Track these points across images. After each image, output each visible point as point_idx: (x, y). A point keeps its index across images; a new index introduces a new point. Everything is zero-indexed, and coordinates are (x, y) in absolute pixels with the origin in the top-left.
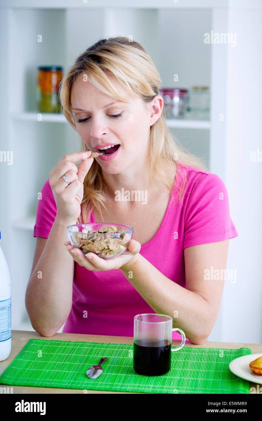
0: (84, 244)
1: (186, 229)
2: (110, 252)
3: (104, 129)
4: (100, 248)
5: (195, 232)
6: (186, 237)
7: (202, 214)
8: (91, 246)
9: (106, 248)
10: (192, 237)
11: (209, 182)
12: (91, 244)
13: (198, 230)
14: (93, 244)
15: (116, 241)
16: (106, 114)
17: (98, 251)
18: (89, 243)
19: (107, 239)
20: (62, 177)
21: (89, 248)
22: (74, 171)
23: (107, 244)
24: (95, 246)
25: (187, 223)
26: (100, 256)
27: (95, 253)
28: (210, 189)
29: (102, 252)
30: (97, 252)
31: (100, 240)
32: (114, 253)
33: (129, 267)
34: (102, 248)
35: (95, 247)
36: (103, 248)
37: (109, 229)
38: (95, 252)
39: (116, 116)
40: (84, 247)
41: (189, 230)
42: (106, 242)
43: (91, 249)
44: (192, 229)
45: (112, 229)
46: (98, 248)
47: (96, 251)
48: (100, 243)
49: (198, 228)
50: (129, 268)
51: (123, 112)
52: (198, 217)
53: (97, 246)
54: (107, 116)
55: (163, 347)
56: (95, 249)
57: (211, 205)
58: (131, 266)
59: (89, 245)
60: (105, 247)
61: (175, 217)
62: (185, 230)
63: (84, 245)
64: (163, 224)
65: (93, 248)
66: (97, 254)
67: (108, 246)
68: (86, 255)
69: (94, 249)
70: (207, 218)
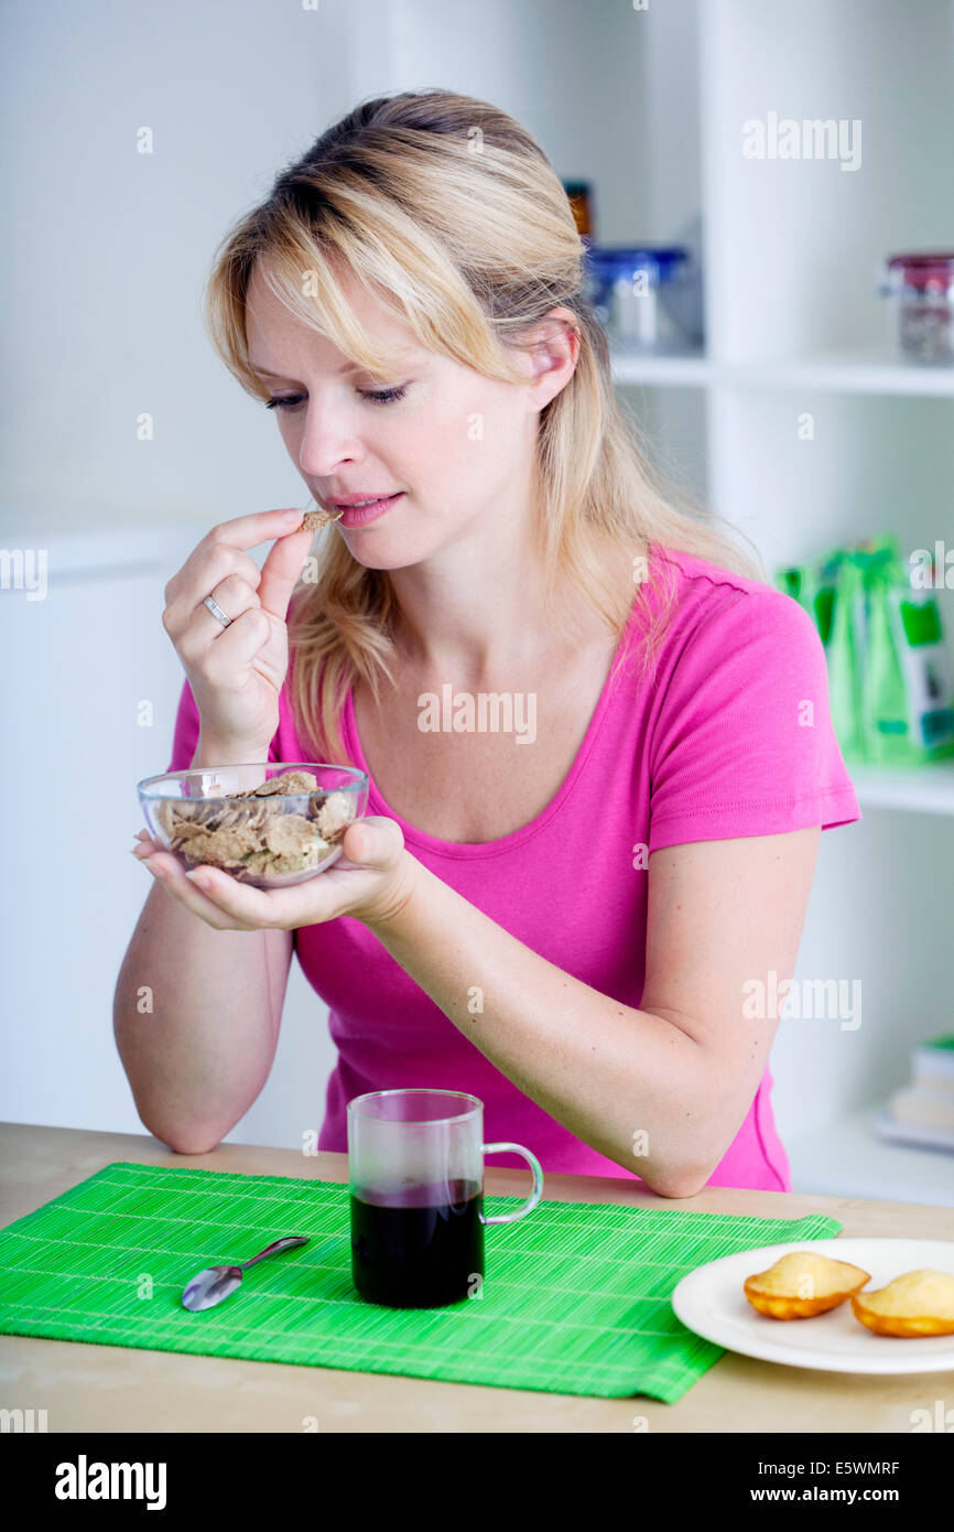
0: (186, 836)
1: (654, 784)
2: (277, 862)
3: (345, 445)
4: (238, 850)
5: (679, 797)
6: (657, 811)
7: (707, 736)
8: (205, 843)
9: (257, 850)
10: (670, 816)
11: (746, 622)
12: (204, 837)
13: (689, 792)
14: (209, 836)
15: (292, 823)
16: (354, 389)
17: (232, 858)
18: (199, 833)
19: (257, 818)
20: (203, 602)
21: (201, 848)
22: (243, 580)
23: (257, 836)
24: (216, 841)
25: (657, 763)
26: (243, 876)
27: (223, 869)
28: (745, 646)
29: (247, 864)
30: (229, 864)
31: (237, 821)
32: (290, 865)
33: (388, 916)
34: (242, 848)
35: (218, 845)
36: (246, 850)
37: (292, 783)
38: (222, 862)
39: (385, 397)
40: (185, 847)
41: (663, 788)
42: (255, 826)
43: (206, 852)
44: (673, 787)
45: (301, 784)
46: (229, 849)
47: (224, 859)
48: (234, 832)
49: (690, 785)
50: (386, 919)
51: (410, 382)
52: (695, 744)
53: (225, 842)
54: (358, 394)
55: (444, 1207)
56: (219, 852)
57: (741, 703)
58: (391, 914)
59: (198, 840)
60: (253, 844)
61: (621, 736)
62: (652, 787)
63: (185, 840)
64: (581, 762)
65: (212, 849)
66: (233, 872)
67: (264, 843)
68: (191, 874)
69: (216, 854)
70: (723, 748)
